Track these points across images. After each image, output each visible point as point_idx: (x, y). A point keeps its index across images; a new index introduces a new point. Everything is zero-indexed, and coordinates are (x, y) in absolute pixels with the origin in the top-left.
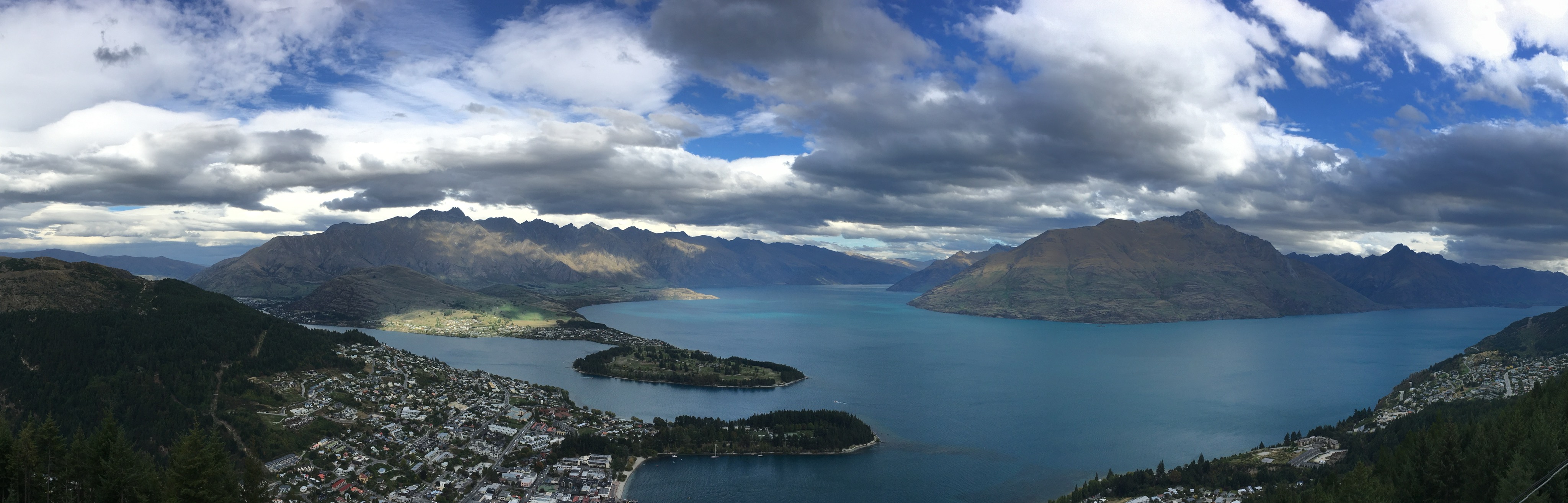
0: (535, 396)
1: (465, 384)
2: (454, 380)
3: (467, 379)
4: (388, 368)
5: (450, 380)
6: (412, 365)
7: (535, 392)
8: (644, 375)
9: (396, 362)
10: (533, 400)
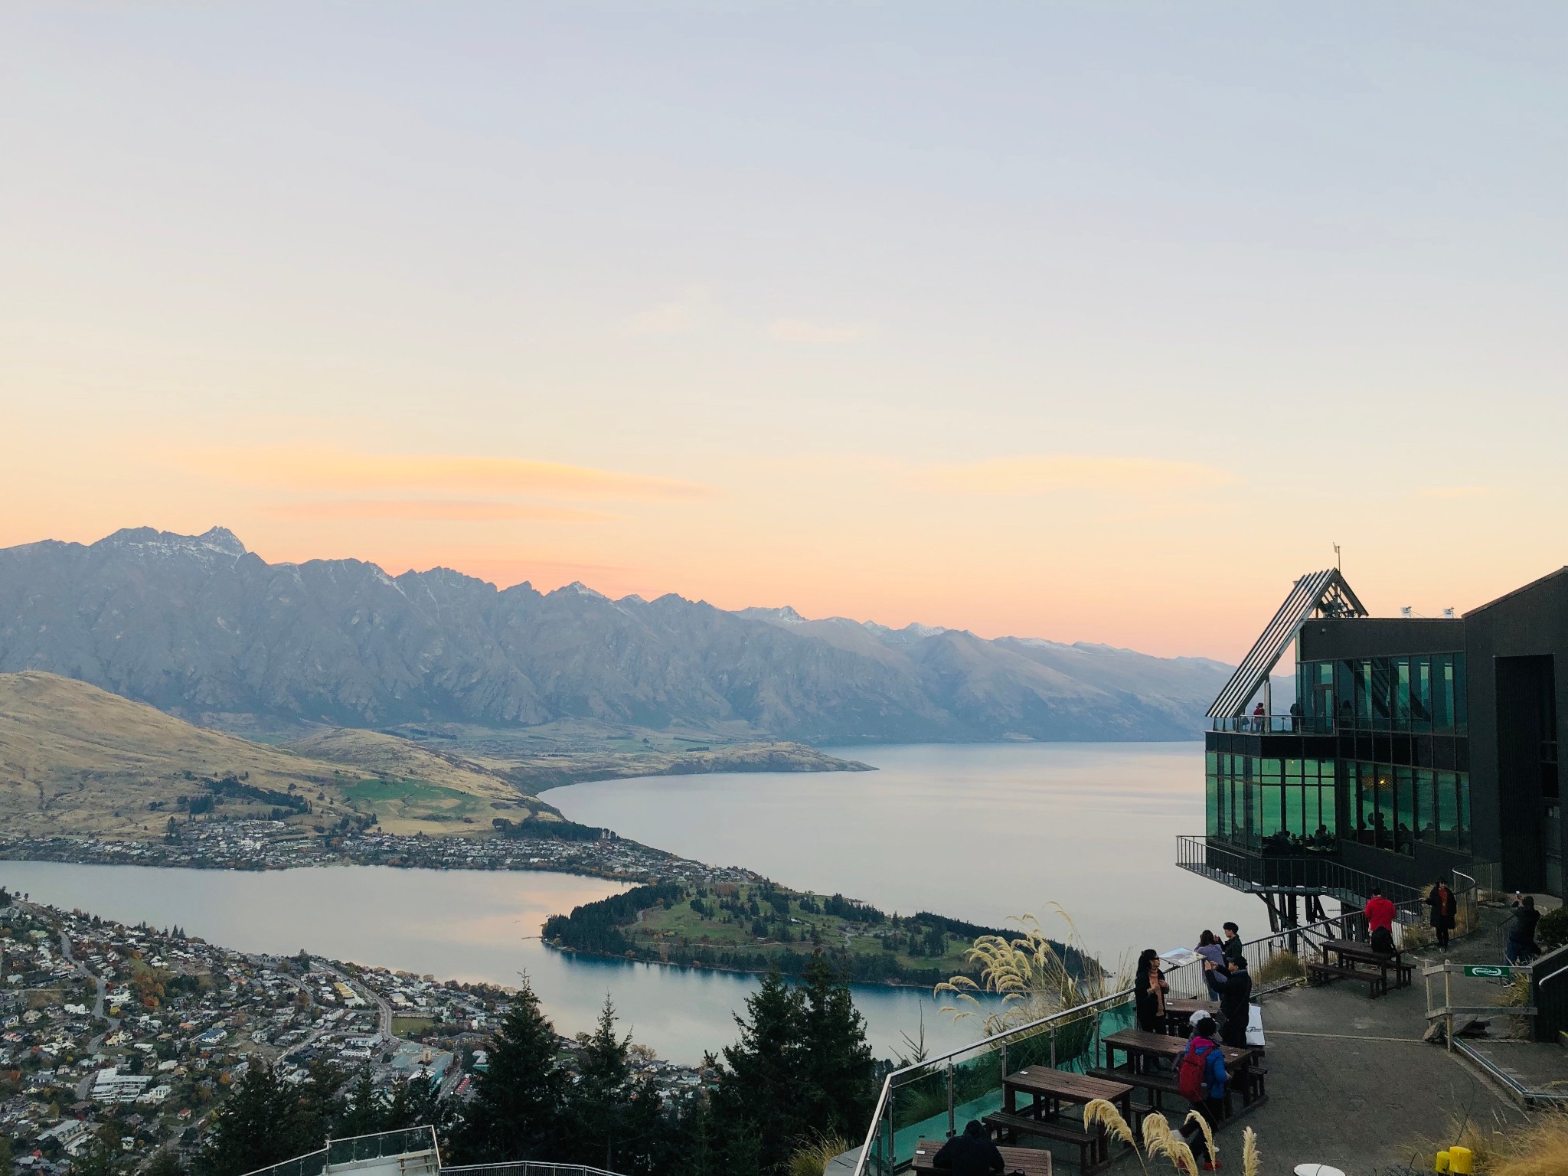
0: (455, 1011)
1: (271, 992)
2: (240, 984)
3: (275, 979)
4: (46, 964)
5: (229, 982)
6: (118, 950)
7: (454, 1001)
8: (719, 955)
9: (66, 945)
10: (453, 1022)
